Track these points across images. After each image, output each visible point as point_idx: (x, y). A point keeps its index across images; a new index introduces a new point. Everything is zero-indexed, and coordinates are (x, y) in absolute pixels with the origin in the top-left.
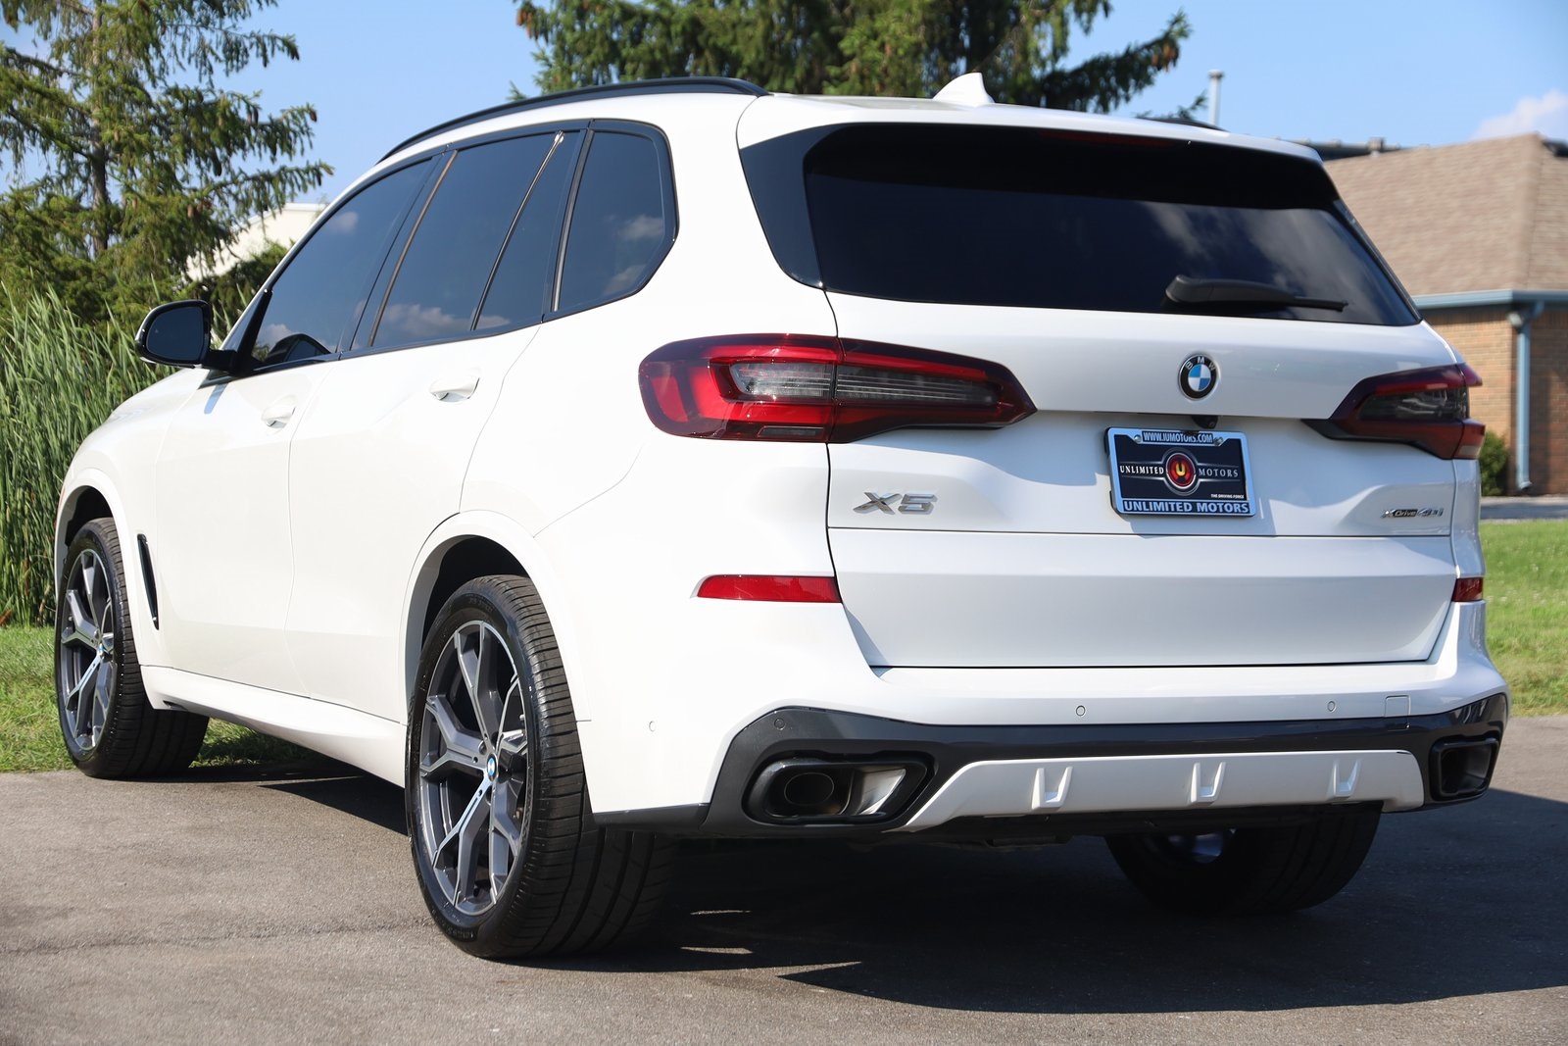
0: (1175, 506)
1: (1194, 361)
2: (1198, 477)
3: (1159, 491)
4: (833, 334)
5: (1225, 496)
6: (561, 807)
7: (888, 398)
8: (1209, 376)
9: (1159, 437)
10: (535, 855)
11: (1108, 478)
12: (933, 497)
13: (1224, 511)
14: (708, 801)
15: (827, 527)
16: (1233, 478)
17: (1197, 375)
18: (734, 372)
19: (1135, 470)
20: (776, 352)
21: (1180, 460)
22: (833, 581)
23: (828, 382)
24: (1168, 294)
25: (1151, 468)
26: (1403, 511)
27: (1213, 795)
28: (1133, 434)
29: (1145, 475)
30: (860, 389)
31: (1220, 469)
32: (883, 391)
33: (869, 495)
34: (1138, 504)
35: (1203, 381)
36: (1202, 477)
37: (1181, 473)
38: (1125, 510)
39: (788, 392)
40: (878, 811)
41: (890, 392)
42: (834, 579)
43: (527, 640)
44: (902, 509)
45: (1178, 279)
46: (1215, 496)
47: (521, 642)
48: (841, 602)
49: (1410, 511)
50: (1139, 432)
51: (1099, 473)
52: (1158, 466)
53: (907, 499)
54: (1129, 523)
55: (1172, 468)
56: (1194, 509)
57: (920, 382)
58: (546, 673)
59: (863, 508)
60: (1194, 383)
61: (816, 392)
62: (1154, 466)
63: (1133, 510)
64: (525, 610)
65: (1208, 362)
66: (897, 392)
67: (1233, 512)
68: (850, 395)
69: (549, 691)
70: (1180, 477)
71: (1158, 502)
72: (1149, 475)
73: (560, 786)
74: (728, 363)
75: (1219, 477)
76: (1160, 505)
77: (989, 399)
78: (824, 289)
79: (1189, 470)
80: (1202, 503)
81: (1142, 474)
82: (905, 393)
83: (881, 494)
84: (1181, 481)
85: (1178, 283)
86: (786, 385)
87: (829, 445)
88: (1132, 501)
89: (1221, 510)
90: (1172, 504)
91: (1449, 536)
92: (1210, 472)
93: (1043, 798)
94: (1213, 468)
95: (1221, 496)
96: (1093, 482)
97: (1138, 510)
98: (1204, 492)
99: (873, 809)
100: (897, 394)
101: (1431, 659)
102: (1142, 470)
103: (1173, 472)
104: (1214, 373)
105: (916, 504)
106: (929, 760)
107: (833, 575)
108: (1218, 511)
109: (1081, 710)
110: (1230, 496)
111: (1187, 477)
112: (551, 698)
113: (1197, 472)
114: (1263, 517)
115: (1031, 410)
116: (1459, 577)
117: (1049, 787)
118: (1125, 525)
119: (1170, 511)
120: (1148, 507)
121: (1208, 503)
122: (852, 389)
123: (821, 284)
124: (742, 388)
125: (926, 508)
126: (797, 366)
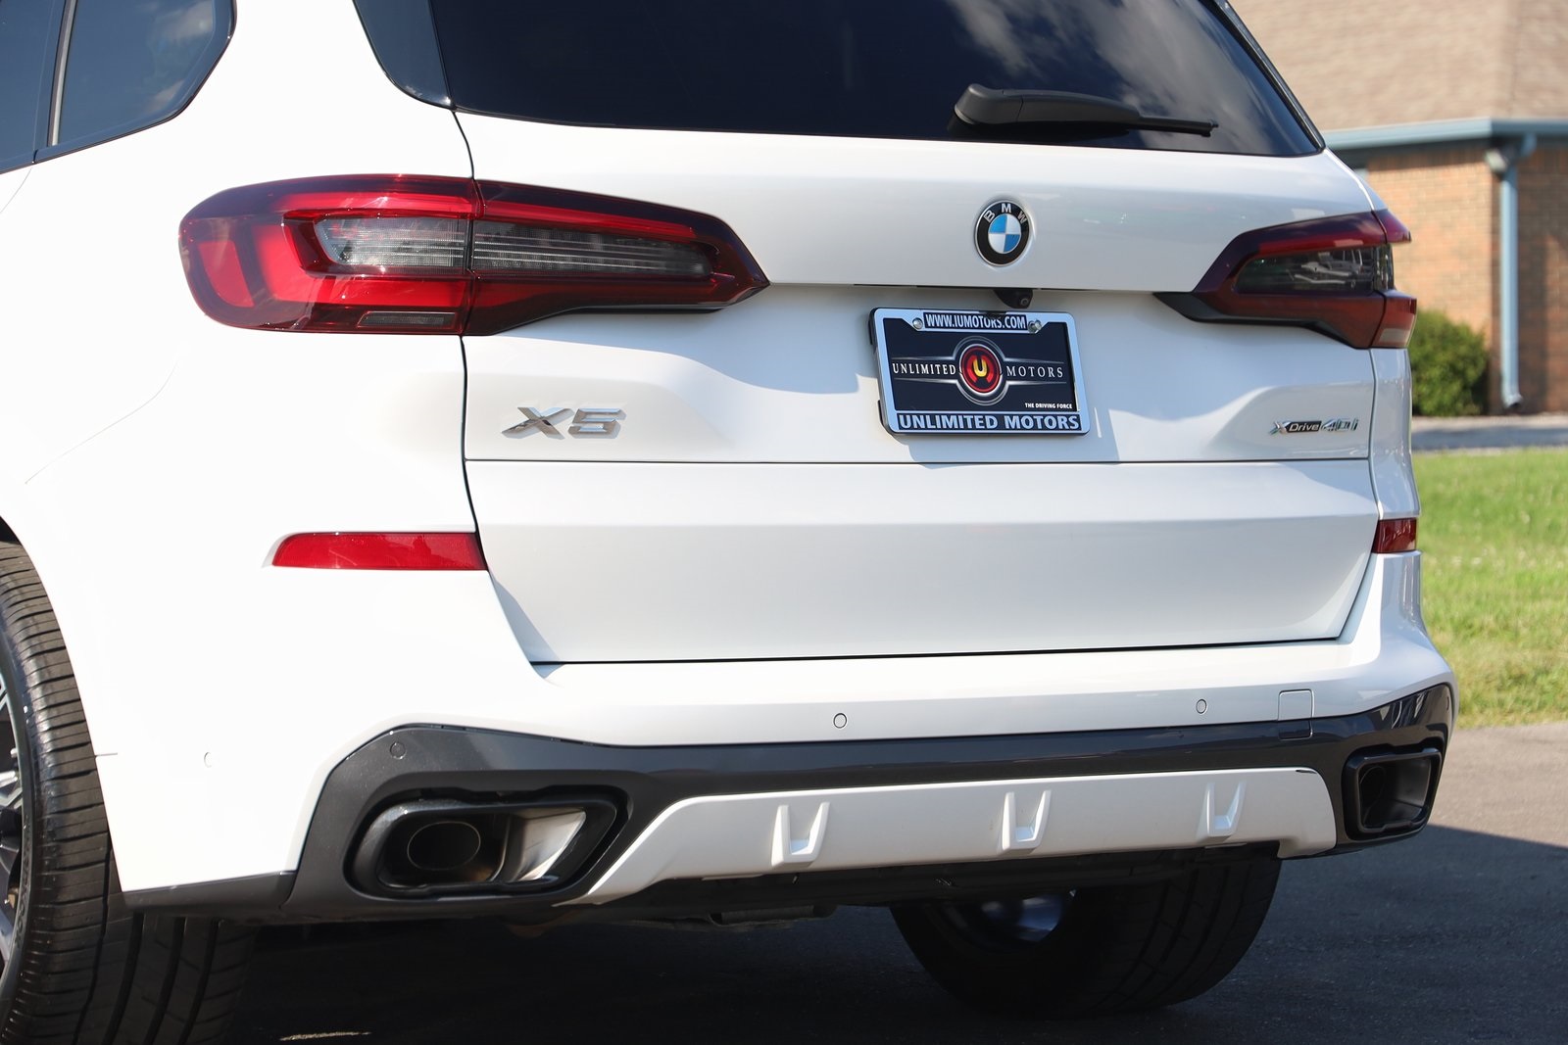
0: (973, 420)
1: (997, 210)
2: (1007, 378)
3: (951, 400)
4: (467, 174)
5: (1045, 406)
6: (75, 884)
7: (550, 268)
8: (1018, 231)
9: (948, 321)
10: (36, 957)
11: (876, 380)
12: (618, 413)
13: (1044, 427)
14: (293, 866)
15: (464, 460)
16: (1056, 378)
17: (1002, 230)
18: (322, 232)
19: (914, 369)
20: (383, 201)
21: (979, 354)
22: (475, 537)
23: (460, 245)
24: (958, 112)
25: (938, 366)
26: (1300, 424)
27: (1034, 838)
28: (911, 316)
29: (929, 376)
30: (509, 256)
31: (1036, 366)
32: (542, 258)
33: (525, 411)
34: (919, 419)
35: (1010, 239)
36: (1012, 378)
37: (982, 374)
38: (901, 428)
39: (403, 261)
40: (546, 874)
41: (552, 258)
42: (477, 534)
43: (19, 637)
44: (574, 431)
45: (971, 90)
46: (1030, 405)
47: (10, 640)
48: (485, 567)
49: (1310, 424)
50: (920, 314)
51: (862, 375)
52: (948, 363)
53: (581, 416)
54: (907, 447)
55: (968, 366)
56: (1001, 425)
57: (597, 245)
58: (48, 685)
59: (513, 431)
60: (997, 241)
61: (443, 260)
62: (941, 363)
63: (912, 428)
64: (16, 592)
65: (1016, 211)
66: (563, 259)
67: (1057, 428)
68: (495, 264)
69: (54, 712)
70: (979, 378)
71: (949, 416)
72: (936, 376)
73: (73, 854)
74: (311, 219)
75: (1036, 378)
76: (950, 420)
77: (699, 268)
78: (453, 108)
79: (993, 369)
80: (1011, 416)
81: (925, 376)
82: (574, 260)
83: (543, 411)
84: (981, 383)
85: (972, 95)
86: (399, 250)
87: (465, 338)
88: (911, 415)
89: (1040, 427)
90: (969, 418)
91: (1368, 458)
92: (1023, 371)
93: (787, 850)
94: (1026, 365)
95: (1038, 405)
96: (853, 388)
97: (919, 428)
98: (1015, 401)
99: (539, 872)
100: (564, 261)
101: (1346, 636)
102: (925, 370)
103: (969, 371)
104: (1025, 227)
105: (598, 424)
106: (619, 798)
107: (473, 530)
108: (1035, 427)
109: (840, 720)
110: (1050, 406)
111: (989, 379)
112: (57, 722)
113: (1005, 372)
114: (1100, 435)
115: (762, 283)
116: (1381, 518)
117: (796, 833)
118: (902, 450)
119: (966, 427)
120: (933, 422)
121: (1021, 416)
122: (496, 255)
123: (448, 101)
124: (333, 255)
125: (609, 429)
126: (414, 222)
